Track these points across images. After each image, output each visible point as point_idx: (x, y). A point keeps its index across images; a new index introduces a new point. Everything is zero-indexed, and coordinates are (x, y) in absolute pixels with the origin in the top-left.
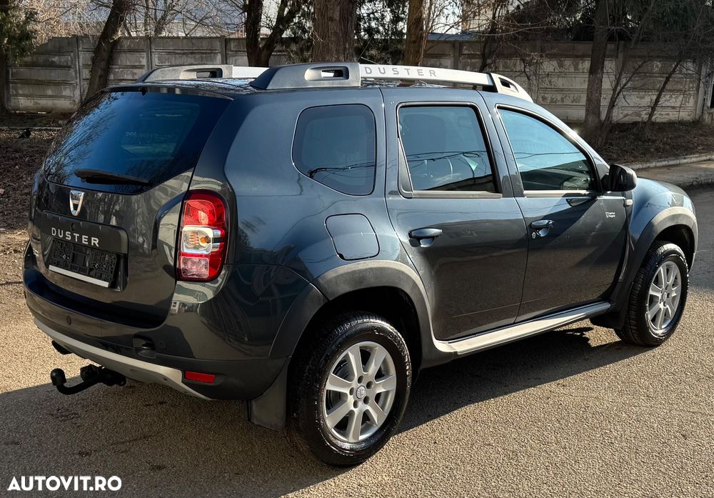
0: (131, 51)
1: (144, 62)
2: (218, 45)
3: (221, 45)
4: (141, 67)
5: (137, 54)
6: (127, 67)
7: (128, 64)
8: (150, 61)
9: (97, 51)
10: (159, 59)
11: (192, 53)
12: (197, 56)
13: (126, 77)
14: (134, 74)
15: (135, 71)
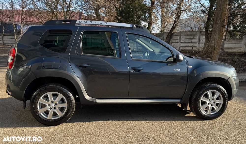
0: (176, 35)
1: (179, 38)
2: (198, 33)
3: (199, 33)
4: (178, 39)
5: (178, 36)
6: (174, 39)
7: (175, 38)
8: (180, 38)
9: (168, 36)
10: (183, 37)
11: (191, 35)
12: (192, 36)
13: (174, 42)
14: (176, 41)
15: (176, 40)
